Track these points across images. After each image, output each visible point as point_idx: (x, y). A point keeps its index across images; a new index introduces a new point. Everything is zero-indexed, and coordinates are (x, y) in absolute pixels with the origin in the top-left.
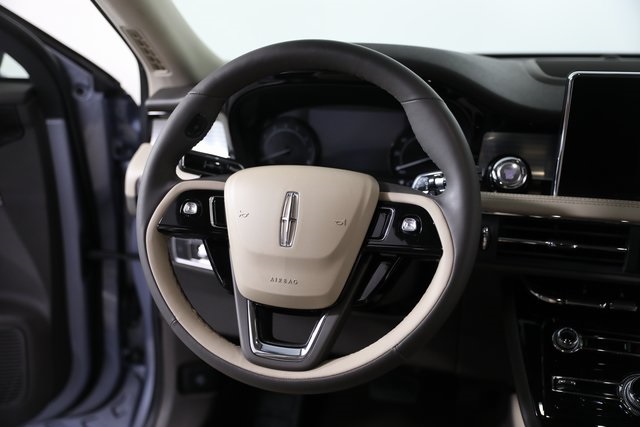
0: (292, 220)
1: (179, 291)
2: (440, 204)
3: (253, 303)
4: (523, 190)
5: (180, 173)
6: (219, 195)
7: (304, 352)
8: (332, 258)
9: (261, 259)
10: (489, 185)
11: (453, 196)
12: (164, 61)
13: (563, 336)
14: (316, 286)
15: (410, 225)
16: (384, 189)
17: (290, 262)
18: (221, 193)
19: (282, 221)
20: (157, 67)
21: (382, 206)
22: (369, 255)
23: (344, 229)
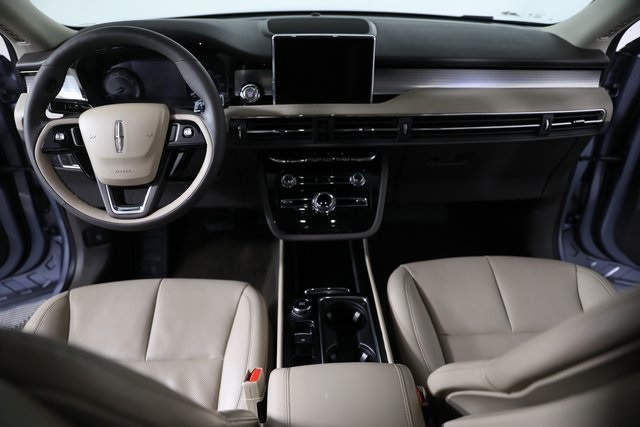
0: (122, 137)
1: (62, 185)
2: (202, 118)
3: (109, 186)
4: (259, 102)
5: (49, 114)
6: (76, 126)
7: (142, 209)
8: (148, 155)
9: (107, 161)
10: (239, 101)
11: (209, 115)
12: (21, 36)
13: (286, 180)
14: (142, 172)
15: (188, 132)
16: (172, 112)
17: (125, 161)
18: (77, 125)
19: (116, 138)
20: (18, 40)
21: (172, 122)
22: (169, 151)
23: (152, 138)
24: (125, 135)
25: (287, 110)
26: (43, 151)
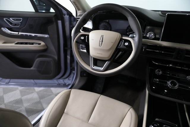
0: (102, 41)
1: (79, 54)
2: (133, 40)
3: (93, 58)
4: (153, 39)
5: (81, 30)
7: (102, 68)
8: (110, 50)
9: (95, 49)
11: (136, 38)
12: (80, 9)
13: (158, 71)
14: (106, 55)
15: (127, 44)
16: (122, 36)
17: (101, 50)
18: (89, 35)
19: (100, 41)
20: (79, 10)
21: (121, 39)
22: (117, 50)
23: (112, 44)
24: (103, 41)
25: (165, 44)
26: (76, 42)
